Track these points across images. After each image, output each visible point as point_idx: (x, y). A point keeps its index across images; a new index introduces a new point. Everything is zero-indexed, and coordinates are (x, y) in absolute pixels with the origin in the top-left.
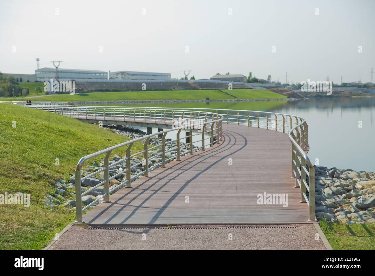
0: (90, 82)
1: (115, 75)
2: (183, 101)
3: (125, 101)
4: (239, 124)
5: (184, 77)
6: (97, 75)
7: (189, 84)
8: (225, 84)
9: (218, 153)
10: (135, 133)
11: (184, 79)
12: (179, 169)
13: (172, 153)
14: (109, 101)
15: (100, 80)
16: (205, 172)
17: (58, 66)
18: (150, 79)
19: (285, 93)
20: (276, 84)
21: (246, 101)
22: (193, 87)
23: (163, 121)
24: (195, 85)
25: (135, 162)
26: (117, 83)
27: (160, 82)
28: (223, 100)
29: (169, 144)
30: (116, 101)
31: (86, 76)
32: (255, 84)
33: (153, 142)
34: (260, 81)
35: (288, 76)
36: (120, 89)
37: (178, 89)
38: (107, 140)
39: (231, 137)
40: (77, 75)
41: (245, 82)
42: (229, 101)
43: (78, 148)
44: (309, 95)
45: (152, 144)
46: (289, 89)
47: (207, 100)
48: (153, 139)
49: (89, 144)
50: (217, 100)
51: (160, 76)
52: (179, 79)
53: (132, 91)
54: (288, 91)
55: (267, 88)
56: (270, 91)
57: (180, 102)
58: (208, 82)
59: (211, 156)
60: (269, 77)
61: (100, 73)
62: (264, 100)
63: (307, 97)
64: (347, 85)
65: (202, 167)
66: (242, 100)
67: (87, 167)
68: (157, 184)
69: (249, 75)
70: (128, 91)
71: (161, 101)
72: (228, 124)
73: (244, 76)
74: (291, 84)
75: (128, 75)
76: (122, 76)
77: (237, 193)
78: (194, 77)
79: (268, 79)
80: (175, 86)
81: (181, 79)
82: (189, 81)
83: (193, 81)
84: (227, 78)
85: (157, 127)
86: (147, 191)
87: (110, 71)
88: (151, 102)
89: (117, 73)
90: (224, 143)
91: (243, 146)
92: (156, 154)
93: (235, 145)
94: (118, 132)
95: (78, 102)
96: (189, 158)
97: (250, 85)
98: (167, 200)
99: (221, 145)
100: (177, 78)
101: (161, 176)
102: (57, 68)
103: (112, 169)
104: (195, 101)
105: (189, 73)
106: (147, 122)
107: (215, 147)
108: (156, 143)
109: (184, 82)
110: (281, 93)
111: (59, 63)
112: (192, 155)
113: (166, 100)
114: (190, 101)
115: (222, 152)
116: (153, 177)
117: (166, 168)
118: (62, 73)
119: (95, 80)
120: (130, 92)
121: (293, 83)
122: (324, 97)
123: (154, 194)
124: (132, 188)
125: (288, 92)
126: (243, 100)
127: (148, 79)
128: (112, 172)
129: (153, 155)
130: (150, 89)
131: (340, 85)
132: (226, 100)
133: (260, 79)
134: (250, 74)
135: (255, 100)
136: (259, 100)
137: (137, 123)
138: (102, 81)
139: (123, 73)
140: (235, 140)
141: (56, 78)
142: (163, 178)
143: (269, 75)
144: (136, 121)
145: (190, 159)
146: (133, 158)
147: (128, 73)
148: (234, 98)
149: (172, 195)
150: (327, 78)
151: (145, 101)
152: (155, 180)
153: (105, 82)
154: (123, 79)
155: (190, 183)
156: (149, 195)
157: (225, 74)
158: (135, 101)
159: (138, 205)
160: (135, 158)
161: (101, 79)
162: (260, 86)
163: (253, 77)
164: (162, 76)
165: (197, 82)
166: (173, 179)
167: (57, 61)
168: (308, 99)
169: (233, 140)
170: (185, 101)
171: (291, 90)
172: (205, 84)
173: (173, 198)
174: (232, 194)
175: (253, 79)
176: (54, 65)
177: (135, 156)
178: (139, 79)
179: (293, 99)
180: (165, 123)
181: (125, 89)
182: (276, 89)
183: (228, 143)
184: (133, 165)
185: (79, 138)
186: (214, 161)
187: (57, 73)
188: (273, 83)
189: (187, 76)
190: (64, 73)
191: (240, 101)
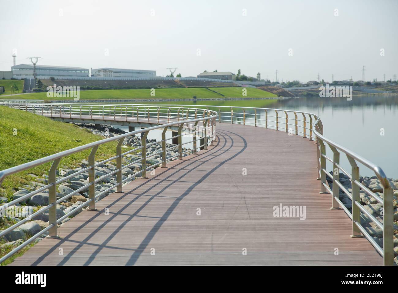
0: (70, 80)
1: (97, 72)
2: (169, 100)
3: (108, 99)
4: (233, 122)
5: (170, 74)
6: (78, 72)
7: (175, 82)
8: (213, 81)
9: (214, 157)
10: (115, 133)
11: (170, 76)
12: (165, 179)
13: (156, 157)
14: (90, 100)
15: (81, 78)
16: (200, 184)
17: (36, 62)
18: (134, 77)
19: (275, 91)
20: (265, 82)
21: (235, 99)
22: (179, 85)
23: (147, 119)
24: (181, 83)
25: (109, 169)
26: (99, 80)
27: (144, 79)
28: (211, 99)
29: (153, 146)
30: (98, 100)
31: (65, 73)
32: (244, 82)
33: (135, 144)
34: (248, 79)
35: (277, 74)
36: (102, 87)
37: (163, 87)
38: (76, 141)
39: (226, 137)
40: (57, 72)
41: (233, 80)
42: (217, 99)
43: (35, 152)
44: (300, 94)
45: (134, 146)
46: (279, 87)
47: (194, 99)
48: (135, 139)
49: (51, 146)
50: (205, 99)
51: (145, 73)
52: (165, 76)
53: (115, 89)
54: (278, 89)
55: (256, 86)
56: (259, 89)
57: (166, 100)
58: (195, 80)
59: (206, 161)
60: (259, 74)
61: (81, 70)
62: (253, 99)
63: (297, 96)
64: (339, 83)
65: (195, 176)
66: (230, 99)
67: (43, 178)
68: (133, 203)
69: (237, 73)
70: (111, 89)
71: (146, 99)
72: (220, 122)
73: (233, 74)
74: (280, 82)
75: (110, 72)
76: (104, 73)
77: (250, 219)
78: (180, 74)
79: (257, 77)
80: (160, 85)
81: (166, 77)
82: (175, 78)
83: (179, 78)
84: (214, 76)
85: (140, 126)
86: (119, 216)
87: (91, 69)
88: (135, 100)
89: (99, 71)
90: (220, 144)
91: (243, 148)
92: (136, 158)
93: (232, 147)
94: (95, 132)
95: (58, 101)
96: (177, 164)
97: (239, 83)
98: (146, 234)
99: (216, 146)
100: (162, 76)
101: (139, 191)
102: (34, 64)
103: (78, 180)
104: (181, 100)
105: (175, 71)
106: (128, 121)
107: (209, 149)
108: (138, 145)
109: (170, 79)
110: (271, 91)
111: (37, 59)
112: (182, 160)
113: (151, 99)
114: (176, 100)
115: (219, 155)
116: (129, 193)
117: (147, 178)
118: (40, 70)
119: (76, 78)
120: (113, 90)
121: (282, 81)
122: (315, 96)
123: (128, 220)
124: (96, 210)
125: (278, 91)
126: (232, 99)
127: (132, 77)
128: (77, 184)
129: (132, 160)
130: (134, 87)
131: (332, 83)
132: (214, 98)
133: (249, 77)
134: (239, 71)
135: (244, 99)
136: (248, 99)
137: (118, 122)
138: (83, 78)
139: (105, 70)
140: (231, 140)
141: (33, 75)
142: (142, 194)
143: (258, 73)
144: (116, 119)
145: (179, 165)
146: (106, 164)
147: (111, 70)
148: (222, 96)
149: (154, 223)
150: (318, 76)
151: (129, 100)
152: (131, 197)
153: (86, 79)
154: (105, 76)
155: (180, 202)
156: (121, 223)
157: (213, 72)
158: (118, 100)
159: (100, 243)
160: (110, 164)
161: (82, 76)
162: (249, 84)
163: (242, 74)
164: (147, 74)
165: (184, 79)
166: (156, 195)
167: (35, 57)
168: (298, 97)
169: (229, 140)
170: (171, 100)
171: (281, 88)
172: (192, 82)
173: (156, 229)
174: (243, 221)
175: (242, 76)
176: (32, 61)
177: (109, 162)
178: (122, 77)
179: (283, 98)
180: (149, 122)
181: (107, 87)
182: (265, 87)
183: (223, 145)
184: (106, 173)
185: (39, 139)
186: (211, 168)
187: (35, 70)
188: (263, 81)
189: (173, 73)
190: (43, 70)
191: (228, 99)
